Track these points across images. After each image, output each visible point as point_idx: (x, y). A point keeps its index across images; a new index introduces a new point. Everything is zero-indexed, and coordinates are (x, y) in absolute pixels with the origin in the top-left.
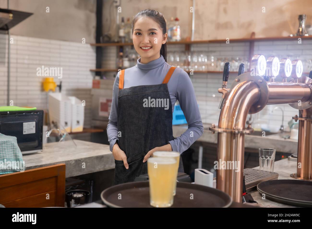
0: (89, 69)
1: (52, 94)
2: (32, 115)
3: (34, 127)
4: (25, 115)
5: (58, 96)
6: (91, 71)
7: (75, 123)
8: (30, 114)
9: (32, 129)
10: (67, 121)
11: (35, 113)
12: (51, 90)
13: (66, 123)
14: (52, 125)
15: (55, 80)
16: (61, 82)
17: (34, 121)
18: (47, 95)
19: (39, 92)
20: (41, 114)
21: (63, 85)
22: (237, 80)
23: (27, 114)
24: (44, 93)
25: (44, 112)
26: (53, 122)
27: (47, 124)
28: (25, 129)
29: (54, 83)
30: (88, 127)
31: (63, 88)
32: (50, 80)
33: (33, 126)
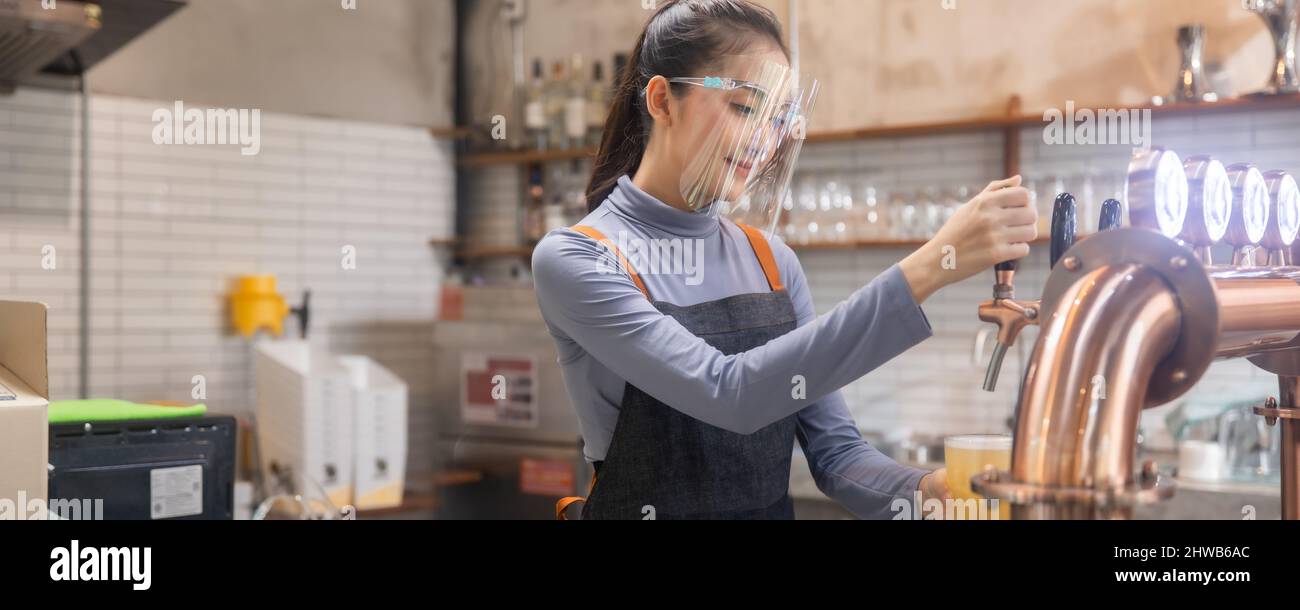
0: (424, 238)
1: (267, 347)
2: (188, 436)
3: (196, 486)
4: (160, 438)
5: (296, 355)
6: (434, 244)
7: (367, 469)
8: (178, 432)
9: (188, 495)
10: (332, 460)
11: (200, 427)
12: (266, 329)
13: (331, 472)
14: (271, 480)
15: (281, 288)
16: (307, 296)
17: (198, 461)
18: (246, 348)
19: (212, 340)
20: (227, 433)
21: (315, 304)
22: (1069, 263)
23: (167, 432)
24: (235, 342)
25: (239, 425)
26: (275, 468)
27: (252, 475)
28: (161, 497)
29: (278, 299)
30: (423, 486)
31: (317, 321)
32: (262, 288)
33: (191, 484)
